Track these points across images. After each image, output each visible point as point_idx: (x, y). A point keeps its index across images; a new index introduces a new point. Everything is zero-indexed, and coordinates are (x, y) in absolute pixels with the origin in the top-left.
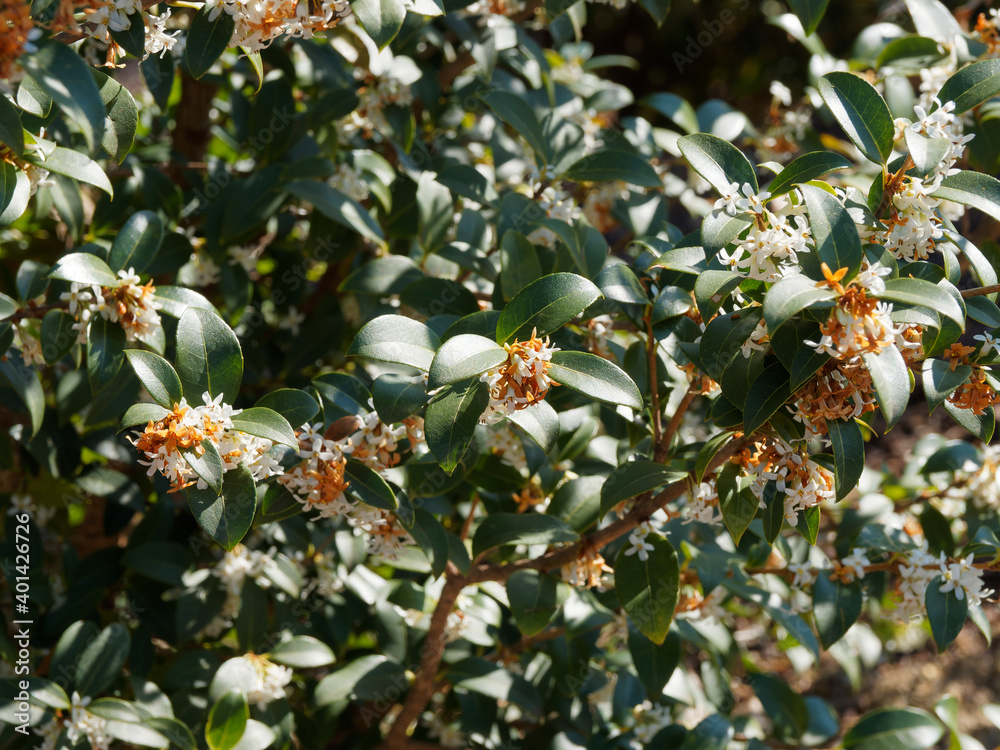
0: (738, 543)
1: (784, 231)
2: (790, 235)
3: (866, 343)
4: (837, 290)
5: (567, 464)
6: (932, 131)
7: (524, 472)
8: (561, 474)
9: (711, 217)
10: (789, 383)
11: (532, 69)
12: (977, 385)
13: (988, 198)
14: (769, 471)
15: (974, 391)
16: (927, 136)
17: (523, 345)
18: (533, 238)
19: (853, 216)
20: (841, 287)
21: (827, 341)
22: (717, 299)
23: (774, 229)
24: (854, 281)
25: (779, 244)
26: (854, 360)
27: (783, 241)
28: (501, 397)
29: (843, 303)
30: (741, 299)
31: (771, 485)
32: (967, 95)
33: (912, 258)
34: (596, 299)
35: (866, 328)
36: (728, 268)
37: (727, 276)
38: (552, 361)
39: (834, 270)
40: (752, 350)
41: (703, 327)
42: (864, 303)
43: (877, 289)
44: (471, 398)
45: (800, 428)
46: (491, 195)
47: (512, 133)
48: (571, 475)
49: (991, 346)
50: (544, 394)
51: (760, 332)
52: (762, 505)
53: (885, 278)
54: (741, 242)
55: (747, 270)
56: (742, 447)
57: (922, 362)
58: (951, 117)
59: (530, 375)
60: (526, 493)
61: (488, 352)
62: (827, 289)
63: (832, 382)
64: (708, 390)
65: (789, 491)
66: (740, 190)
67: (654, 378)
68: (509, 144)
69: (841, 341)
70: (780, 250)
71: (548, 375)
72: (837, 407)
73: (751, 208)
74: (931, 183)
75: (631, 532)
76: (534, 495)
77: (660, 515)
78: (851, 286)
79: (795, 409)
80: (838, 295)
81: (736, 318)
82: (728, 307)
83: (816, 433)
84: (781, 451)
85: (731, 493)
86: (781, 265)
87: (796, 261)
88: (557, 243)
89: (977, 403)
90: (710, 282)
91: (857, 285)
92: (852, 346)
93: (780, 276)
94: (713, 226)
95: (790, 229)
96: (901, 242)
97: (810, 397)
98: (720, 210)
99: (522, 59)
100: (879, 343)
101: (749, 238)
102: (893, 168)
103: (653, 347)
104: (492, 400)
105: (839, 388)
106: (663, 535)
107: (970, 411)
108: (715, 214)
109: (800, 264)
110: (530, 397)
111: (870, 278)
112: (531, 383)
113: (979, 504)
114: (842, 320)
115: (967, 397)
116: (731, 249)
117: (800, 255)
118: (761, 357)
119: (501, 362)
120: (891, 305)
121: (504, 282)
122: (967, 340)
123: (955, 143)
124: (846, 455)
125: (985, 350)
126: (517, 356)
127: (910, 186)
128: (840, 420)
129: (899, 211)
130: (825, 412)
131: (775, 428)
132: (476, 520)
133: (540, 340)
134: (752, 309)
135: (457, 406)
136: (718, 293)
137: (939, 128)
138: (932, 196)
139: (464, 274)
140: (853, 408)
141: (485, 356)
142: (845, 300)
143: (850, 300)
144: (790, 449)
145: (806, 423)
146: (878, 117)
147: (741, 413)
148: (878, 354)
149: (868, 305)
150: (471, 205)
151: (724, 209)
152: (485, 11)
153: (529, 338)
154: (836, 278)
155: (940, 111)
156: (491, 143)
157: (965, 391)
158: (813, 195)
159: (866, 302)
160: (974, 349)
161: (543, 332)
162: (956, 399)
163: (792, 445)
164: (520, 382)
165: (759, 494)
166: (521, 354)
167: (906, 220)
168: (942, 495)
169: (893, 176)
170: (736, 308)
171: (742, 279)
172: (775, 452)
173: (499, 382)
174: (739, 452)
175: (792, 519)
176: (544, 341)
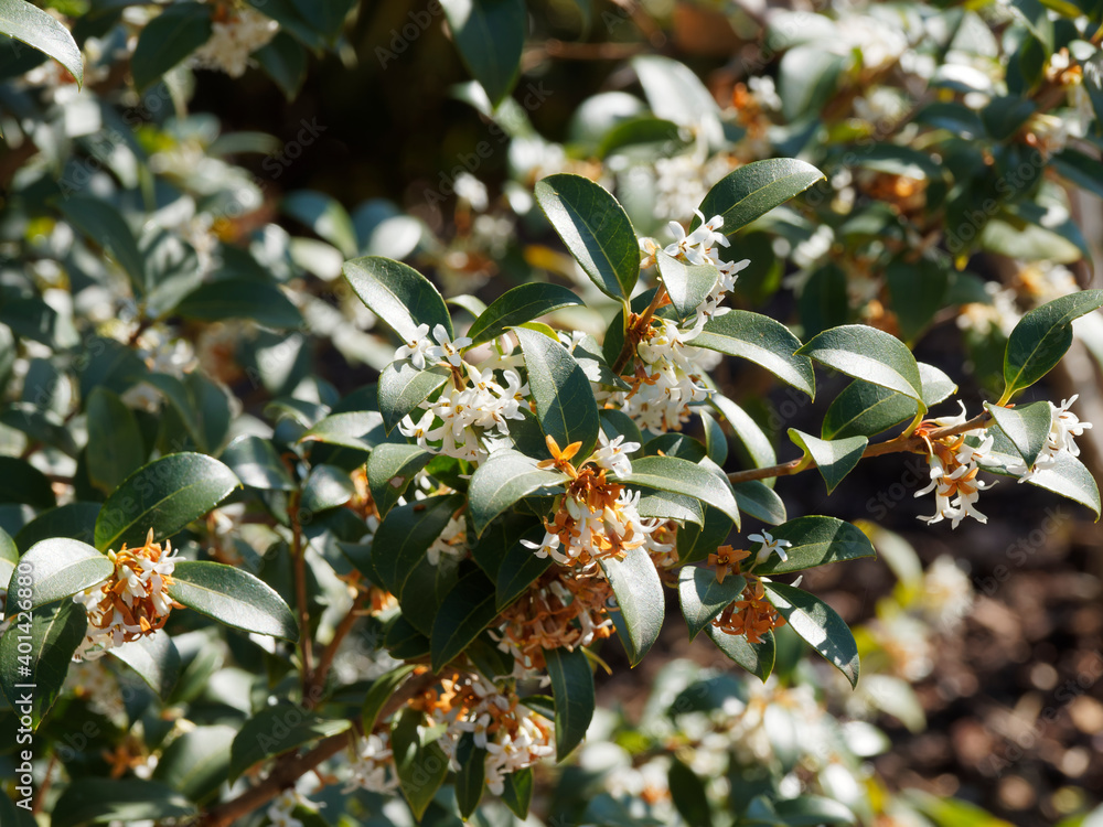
0: (420, 817)
1: (491, 390)
2: (497, 396)
3: (606, 545)
4: (568, 472)
5: (177, 712)
6: (694, 255)
7: (120, 720)
8: (170, 725)
9: (392, 370)
10: (494, 598)
11: (123, 161)
12: (754, 603)
13: (767, 348)
14: (465, 719)
15: (749, 611)
16: (687, 262)
17: (135, 553)
18: (130, 398)
19: (586, 371)
20: (573, 469)
21: (553, 541)
22: (397, 483)
23: (477, 388)
24: (590, 460)
25: (484, 409)
26: (588, 567)
27: (489, 405)
28: (105, 624)
29: (574, 490)
30: (426, 483)
31: (467, 738)
32: (740, 207)
33: (659, 428)
34: (232, 489)
35: (606, 524)
36: (413, 440)
37: (410, 453)
38: (173, 575)
39: (563, 446)
40: (441, 553)
41: (373, 522)
42: (603, 490)
43: (623, 471)
44: (62, 625)
45: (508, 662)
46: (66, 335)
47: (95, 249)
48: (184, 726)
49: (772, 549)
50: (163, 621)
51: (454, 529)
52: (452, 765)
53: (632, 456)
54: (432, 405)
55: (439, 443)
56: (424, 687)
57: (679, 570)
58: (720, 238)
59: (145, 595)
60: (122, 751)
61: (87, 562)
62: (553, 471)
63: (552, 598)
64: (379, 608)
65: (492, 747)
66: (430, 335)
67: (302, 591)
68: (89, 264)
69: (572, 542)
70: (485, 417)
71: (170, 595)
72: (559, 632)
73: (445, 359)
74: (691, 327)
75: (269, 804)
76: (134, 752)
77: (309, 780)
78: (585, 467)
79: (500, 635)
80: (570, 479)
81: (420, 510)
82: (410, 496)
83: (530, 668)
84: (480, 691)
85: (413, 748)
86: (487, 437)
87: (506, 432)
88: (162, 406)
89: (752, 627)
90: (387, 459)
91: (593, 465)
92: (587, 548)
93: (485, 452)
94: (394, 383)
95: (498, 388)
96: (645, 407)
97: (521, 618)
98: (403, 362)
99: (109, 146)
100: (624, 544)
101: (443, 399)
102: (638, 305)
103: (300, 549)
104: (91, 629)
105: (561, 606)
106: (312, 807)
107: (742, 638)
108: (398, 366)
109: (512, 435)
110: (145, 624)
111: (613, 456)
112: (147, 605)
113: (743, 757)
114: (574, 512)
115: (740, 619)
116: (417, 415)
117: (511, 423)
118: (454, 565)
119: (107, 576)
120: (638, 493)
121: (91, 460)
122: (740, 541)
123: (725, 272)
124: (570, 697)
125: (763, 554)
126: (126, 568)
127: (661, 331)
128: (563, 650)
129: (646, 364)
130: (543, 639)
131: (473, 660)
132: (54, 786)
133: (158, 546)
134: (441, 499)
135: (42, 636)
136: (399, 474)
137: (702, 252)
138: (690, 344)
139: (33, 446)
140: (580, 633)
141: (83, 568)
142: (578, 486)
143: (584, 486)
144: (492, 689)
145: (516, 653)
146: (617, 236)
147: (428, 640)
148: (621, 560)
149: (610, 493)
150: (38, 350)
151: (409, 359)
152: (53, 80)
153: (142, 543)
154: (566, 455)
155: (703, 229)
156: (66, 263)
157: (736, 610)
158: (531, 341)
159: (607, 488)
160: (749, 553)
161: (160, 534)
162: (724, 623)
163: (497, 684)
164: (130, 604)
165: (450, 749)
166: (131, 565)
167: (656, 377)
168: (695, 745)
169: (639, 317)
170: (420, 496)
171: (432, 456)
172: (473, 693)
173: (101, 604)
174: (419, 693)
175: (496, 785)
176: (164, 548)
